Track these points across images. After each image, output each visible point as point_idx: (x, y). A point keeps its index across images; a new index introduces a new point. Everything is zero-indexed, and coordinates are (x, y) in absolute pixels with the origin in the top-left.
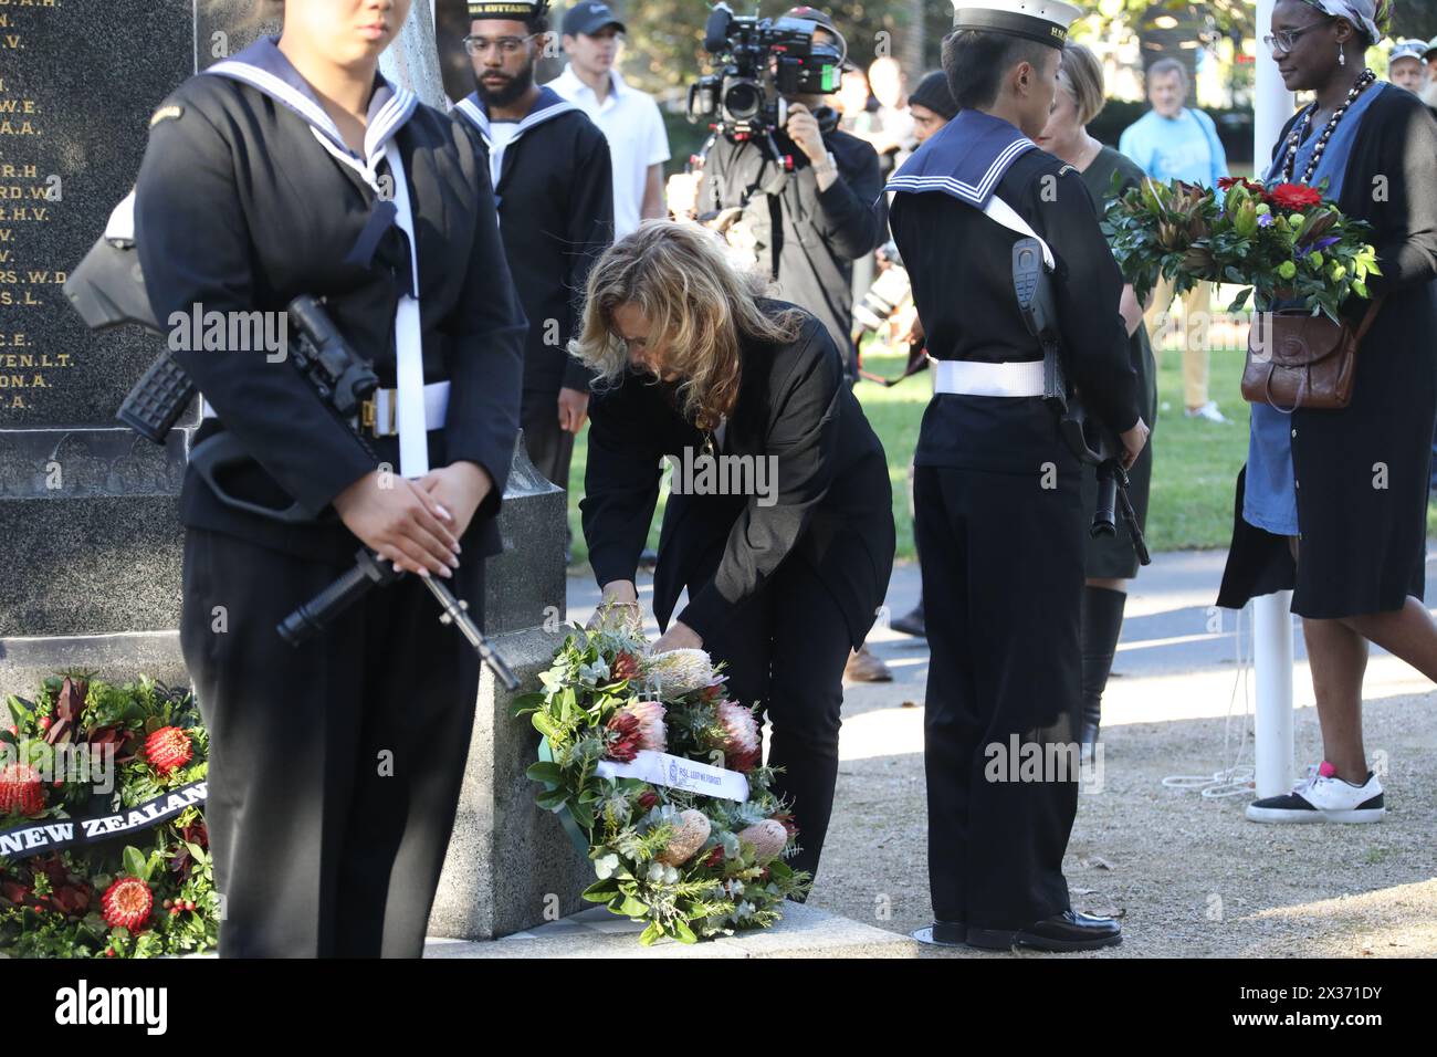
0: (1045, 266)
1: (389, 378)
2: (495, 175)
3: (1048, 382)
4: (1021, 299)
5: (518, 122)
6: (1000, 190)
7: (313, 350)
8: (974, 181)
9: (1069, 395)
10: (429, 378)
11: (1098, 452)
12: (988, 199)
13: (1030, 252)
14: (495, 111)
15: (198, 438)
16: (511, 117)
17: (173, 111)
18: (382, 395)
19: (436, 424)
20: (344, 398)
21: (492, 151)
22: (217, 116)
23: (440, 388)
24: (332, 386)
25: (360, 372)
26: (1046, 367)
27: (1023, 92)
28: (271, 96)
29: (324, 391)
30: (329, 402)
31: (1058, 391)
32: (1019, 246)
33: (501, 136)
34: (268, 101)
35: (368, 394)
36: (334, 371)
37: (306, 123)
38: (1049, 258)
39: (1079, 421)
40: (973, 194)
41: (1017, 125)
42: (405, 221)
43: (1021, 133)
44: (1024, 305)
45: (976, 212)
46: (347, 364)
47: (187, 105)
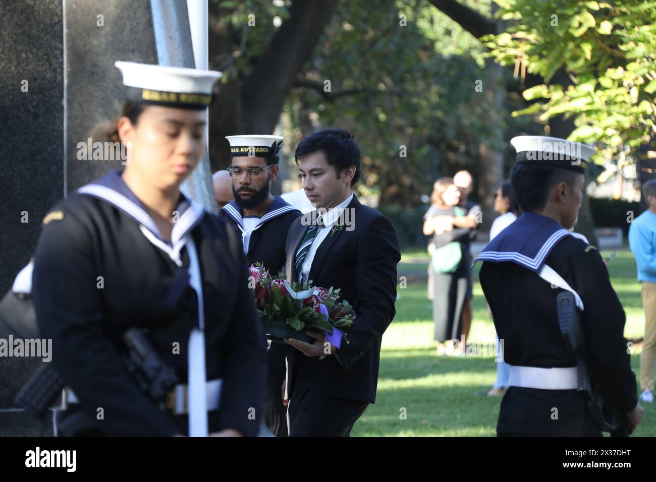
0: (578, 308)
1: (183, 378)
2: (246, 249)
3: (580, 380)
4: (562, 329)
5: (260, 218)
6: (549, 261)
7: (138, 360)
8: (532, 255)
9: (593, 388)
10: (209, 377)
11: (611, 424)
12: (541, 267)
13: (568, 300)
14: (246, 212)
15: (63, 416)
16: (256, 214)
17: (57, 215)
18: (180, 389)
19: (213, 406)
20: (157, 390)
21: (244, 235)
22: (85, 219)
23: (215, 385)
24: (150, 382)
25: (167, 375)
26: (578, 371)
27: (564, 201)
28: (118, 207)
29: (145, 386)
30: (147, 394)
31: (586, 386)
32: (560, 296)
33: (250, 226)
34: (116, 211)
35: (171, 388)
36: (151, 373)
37: (137, 224)
38: (580, 303)
39: (600, 404)
40: (533, 263)
41: (559, 221)
42: (196, 283)
43: (561, 226)
44: (564, 332)
45: (534, 275)
46: (158, 370)
47: (66, 212)
